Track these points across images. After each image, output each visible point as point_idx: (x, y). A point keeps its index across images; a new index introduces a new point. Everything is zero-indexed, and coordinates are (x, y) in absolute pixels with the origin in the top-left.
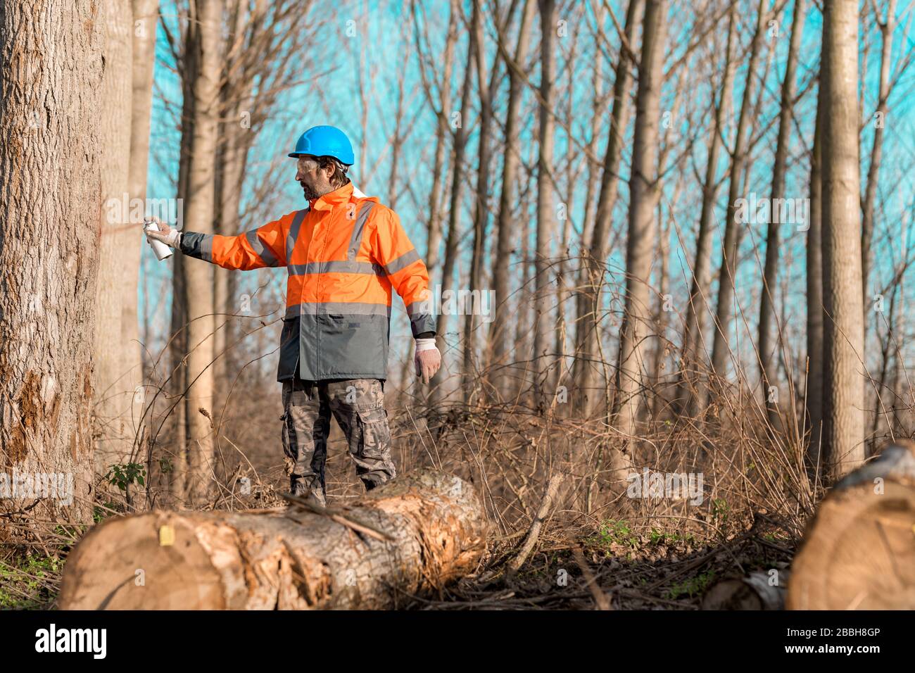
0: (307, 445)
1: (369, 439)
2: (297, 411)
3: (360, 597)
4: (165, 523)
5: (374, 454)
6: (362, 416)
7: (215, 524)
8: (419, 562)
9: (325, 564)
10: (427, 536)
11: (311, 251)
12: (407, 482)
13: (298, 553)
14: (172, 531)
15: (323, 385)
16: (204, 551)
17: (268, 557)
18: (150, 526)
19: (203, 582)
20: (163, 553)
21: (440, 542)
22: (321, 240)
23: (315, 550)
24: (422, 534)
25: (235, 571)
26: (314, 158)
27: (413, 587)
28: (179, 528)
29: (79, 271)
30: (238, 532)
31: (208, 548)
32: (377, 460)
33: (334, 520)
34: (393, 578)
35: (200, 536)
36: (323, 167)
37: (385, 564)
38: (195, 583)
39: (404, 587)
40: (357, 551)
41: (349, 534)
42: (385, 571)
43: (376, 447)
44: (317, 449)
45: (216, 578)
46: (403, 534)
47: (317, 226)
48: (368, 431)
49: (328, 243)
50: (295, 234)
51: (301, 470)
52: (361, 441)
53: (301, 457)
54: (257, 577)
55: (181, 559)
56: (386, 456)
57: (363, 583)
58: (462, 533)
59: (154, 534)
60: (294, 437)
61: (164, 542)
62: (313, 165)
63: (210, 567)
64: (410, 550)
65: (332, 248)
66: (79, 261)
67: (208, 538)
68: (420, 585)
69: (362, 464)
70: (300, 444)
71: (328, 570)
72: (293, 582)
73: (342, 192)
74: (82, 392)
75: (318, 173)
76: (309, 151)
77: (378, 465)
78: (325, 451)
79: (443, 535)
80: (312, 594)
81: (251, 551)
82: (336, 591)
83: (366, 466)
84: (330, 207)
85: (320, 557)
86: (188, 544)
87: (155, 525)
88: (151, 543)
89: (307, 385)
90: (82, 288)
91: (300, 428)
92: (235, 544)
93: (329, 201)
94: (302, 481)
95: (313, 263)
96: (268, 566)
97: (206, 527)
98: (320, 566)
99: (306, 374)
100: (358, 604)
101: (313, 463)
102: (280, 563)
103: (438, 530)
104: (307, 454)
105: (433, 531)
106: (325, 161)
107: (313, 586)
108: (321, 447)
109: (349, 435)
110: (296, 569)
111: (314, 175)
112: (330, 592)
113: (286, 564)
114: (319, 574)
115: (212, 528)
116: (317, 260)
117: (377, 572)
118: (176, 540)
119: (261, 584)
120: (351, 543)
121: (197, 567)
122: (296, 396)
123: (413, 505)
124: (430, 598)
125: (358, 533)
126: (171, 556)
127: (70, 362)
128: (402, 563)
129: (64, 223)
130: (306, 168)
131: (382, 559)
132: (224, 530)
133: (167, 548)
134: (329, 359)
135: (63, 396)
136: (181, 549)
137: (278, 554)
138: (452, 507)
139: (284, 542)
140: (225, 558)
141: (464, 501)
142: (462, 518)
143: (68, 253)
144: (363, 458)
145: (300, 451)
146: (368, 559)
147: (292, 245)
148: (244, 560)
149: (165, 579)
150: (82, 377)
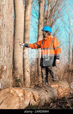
0: (45, 76)
1: (54, 75)
2: (43, 71)
3: (46, 100)
4: (11, 89)
5: (55, 77)
6: (53, 72)
7: (20, 89)
8: (57, 95)
9: (39, 95)
10: (58, 91)
11: (45, 46)
12: (57, 82)
13: (34, 94)
14: (12, 91)
15: (47, 67)
16: (17, 94)
17: (29, 94)
18: (9, 90)
19: (17, 99)
20: (11, 94)
21: (61, 91)
22: (46, 44)
23: (38, 93)
24: (58, 90)
25: (22, 97)
26: (45, 31)
27: (56, 98)
28: (13, 90)
29: (10, 49)
30: (24, 91)
31: (18, 93)
32: (56, 78)
33: (42, 88)
34: (52, 97)
35: (17, 91)
36: (47, 33)
37: (51, 95)
38: (16, 99)
39: (54, 99)
40: (46, 93)
41: (44, 90)
42: (51, 96)
43: (55, 76)
44: (46, 77)
45: (19, 98)
46: (55, 90)
47: (46, 42)
48: (54, 74)
49: (47, 45)
50: (42, 43)
51: (44, 80)
52: (53, 76)
53: (44, 78)
54: (26, 98)
55: (14, 95)
56: (57, 78)
57: (46, 98)
58: (65, 90)
59: (9, 91)
60: (43, 75)
61: (11, 92)
62: (45, 32)
63: (18, 96)
64: (56, 93)
65: (48, 46)
66: (10, 48)
67: (18, 92)
68: (57, 98)
69: (53, 79)
70: (44, 76)
71: (39, 96)
72: (33, 98)
73: (49, 37)
74: (10, 68)
75: (46, 33)
76: (44, 30)
77: (56, 79)
78: (48, 77)
79: (62, 90)
80: (36, 100)
81: (25, 94)
82: (41, 100)
83: (54, 79)
84: (48, 39)
85: (39, 94)
86: (15, 93)
87: (10, 90)
88: (9, 92)
89: (44, 67)
90: (10, 52)
91: (43, 73)
92: (23, 92)
93: (47, 38)
94: (44, 82)
95: (45, 48)
96: (29, 96)
97: (18, 90)
98: (38, 96)
99: (44, 65)
100: (46, 101)
101: (46, 79)
102: (31, 95)
103: (61, 90)
104: (45, 77)
105: (60, 90)
106: (47, 32)
107: (37, 99)
108: (47, 76)
109: (51, 75)
110: (34, 96)
111: (45, 34)
112: (40, 100)
113: (32, 96)
114: (38, 97)
115: (19, 90)
116: (46, 48)
117: (49, 96)
118: (13, 92)
119: (27, 99)
120: (45, 92)
121: (16, 96)
122: (43, 69)
123: (57, 86)
124: (59, 100)
125: (46, 90)
126: (12, 95)
127: (8, 64)
128: (54, 95)
129: (7, 42)
130: (44, 33)
131: (50, 94)
132: (21, 90)
133: (11, 93)
134: (48, 63)
135: (7, 69)
136: (14, 93)
137: (31, 94)
138: (64, 86)
139: (32, 92)
140: (21, 95)
141: (66, 85)
142: (65, 88)
143: (8, 47)
144: (53, 78)
145: (44, 77)
146: (47, 94)
147: (42, 45)
148: (24, 95)
149: (11, 98)
150: (10, 66)
